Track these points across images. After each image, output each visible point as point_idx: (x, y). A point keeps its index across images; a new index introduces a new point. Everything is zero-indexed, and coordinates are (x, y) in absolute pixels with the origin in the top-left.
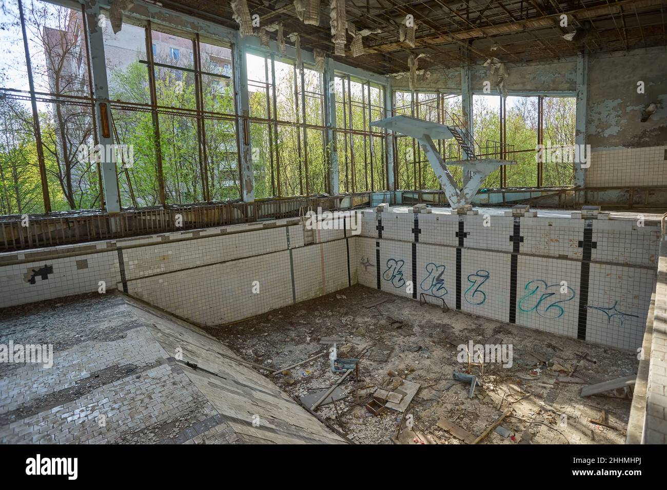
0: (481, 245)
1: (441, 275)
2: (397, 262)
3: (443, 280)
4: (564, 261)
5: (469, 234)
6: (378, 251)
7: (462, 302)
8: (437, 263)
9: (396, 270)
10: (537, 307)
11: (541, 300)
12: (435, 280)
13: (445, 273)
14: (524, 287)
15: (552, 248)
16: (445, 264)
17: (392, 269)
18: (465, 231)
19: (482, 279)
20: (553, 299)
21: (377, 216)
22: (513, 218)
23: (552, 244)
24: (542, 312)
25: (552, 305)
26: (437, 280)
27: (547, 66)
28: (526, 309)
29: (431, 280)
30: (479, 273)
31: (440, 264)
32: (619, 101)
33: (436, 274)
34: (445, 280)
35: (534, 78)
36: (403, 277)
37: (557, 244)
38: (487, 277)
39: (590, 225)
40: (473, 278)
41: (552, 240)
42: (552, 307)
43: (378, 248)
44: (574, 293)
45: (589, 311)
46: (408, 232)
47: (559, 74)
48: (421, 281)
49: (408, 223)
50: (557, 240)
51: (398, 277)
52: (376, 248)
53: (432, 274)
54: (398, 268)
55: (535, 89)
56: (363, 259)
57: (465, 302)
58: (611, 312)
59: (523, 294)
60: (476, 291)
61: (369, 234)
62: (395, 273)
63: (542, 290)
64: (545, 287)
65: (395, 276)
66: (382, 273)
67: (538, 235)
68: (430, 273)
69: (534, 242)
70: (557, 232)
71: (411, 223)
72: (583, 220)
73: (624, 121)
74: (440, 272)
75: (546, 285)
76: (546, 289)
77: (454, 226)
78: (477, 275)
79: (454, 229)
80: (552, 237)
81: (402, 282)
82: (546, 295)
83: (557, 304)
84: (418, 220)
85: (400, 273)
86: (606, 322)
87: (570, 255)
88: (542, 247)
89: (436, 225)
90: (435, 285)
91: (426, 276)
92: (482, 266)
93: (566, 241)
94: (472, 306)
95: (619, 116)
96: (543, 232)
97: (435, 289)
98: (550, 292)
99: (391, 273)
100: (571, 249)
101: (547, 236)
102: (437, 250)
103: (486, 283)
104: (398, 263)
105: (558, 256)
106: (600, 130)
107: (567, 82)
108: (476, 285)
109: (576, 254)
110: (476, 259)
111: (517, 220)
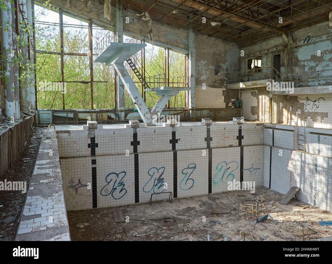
0: (188, 147)
1: (161, 175)
2: (117, 175)
3: (163, 179)
4: (232, 148)
5: (180, 140)
6: (94, 170)
7: (178, 191)
8: (158, 166)
9: (117, 182)
10: (222, 178)
11: (224, 173)
12: (156, 181)
13: (165, 173)
14: (215, 168)
15: (226, 142)
16: (165, 166)
17: (112, 183)
18: (177, 138)
19: (191, 170)
20: (229, 171)
21: (89, 134)
22: (206, 126)
23: (226, 139)
24: (225, 180)
25: (229, 175)
26: (158, 180)
27: (173, 30)
28: (217, 182)
29: (153, 182)
30: (189, 167)
31: (161, 166)
32: (206, 62)
33: (157, 176)
34: (165, 178)
35: (165, 35)
36: (125, 187)
37: (228, 139)
38: (195, 167)
39: (241, 127)
40: (185, 171)
41: (226, 137)
42: (229, 176)
43: (94, 166)
44: (238, 164)
45: (244, 172)
46: (127, 145)
47: (179, 37)
48: (143, 185)
49: (127, 137)
50: (228, 137)
51: (119, 188)
52: (91, 166)
53: (154, 177)
54: (119, 180)
55: (166, 42)
56: (72, 181)
57: (181, 190)
58: (251, 170)
59: (215, 172)
60: (187, 180)
61: (78, 153)
62: (116, 185)
63: (225, 167)
64: (225, 165)
65: (116, 189)
66: (98, 190)
67: (219, 135)
68: (152, 176)
69: (217, 140)
70: (228, 133)
71: (129, 137)
72: (238, 125)
73: (208, 73)
74: (161, 173)
75: (226, 164)
76: (226, 166)
77: (168, 135)
78: (188, 168)
79: (168, 138)
80: (226, 135)
81: (124, 192)
82: (226, 170)
83: (231, 173)
84: (136, 134)
85: (122, 184)
86: (250, 175)
87: (234, 144)
88: (221, 142)
89: (153, 136)
90: (157, 185)
91: (148, 180)
92: (191, 161)
93: (232, 137)
94: (185, 192)
95: (206, 70)
96: (221, 133)
97: (156, 188)
98: (228, 167)
99: (110, 187)
100: (234, 141)
101: (223, 135)
102: (158, 156)
103: (194, 172)
104: (120, 175)
105: (228, 146)
106: (199, 76)
107: (183, 44)
108: (188, 175)
109: (236, 143)
110: (187, 156)
111: (209, 128)
